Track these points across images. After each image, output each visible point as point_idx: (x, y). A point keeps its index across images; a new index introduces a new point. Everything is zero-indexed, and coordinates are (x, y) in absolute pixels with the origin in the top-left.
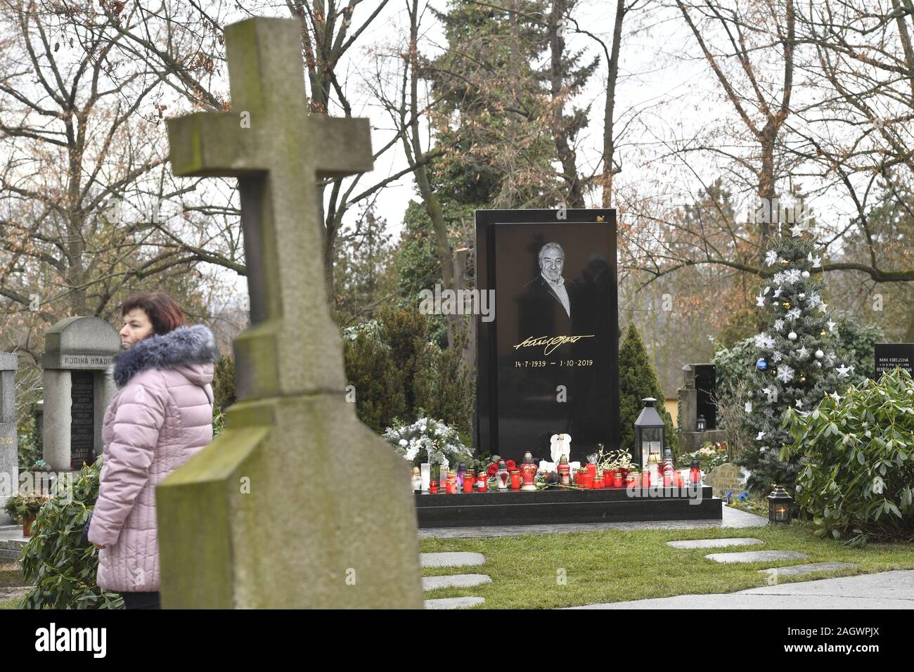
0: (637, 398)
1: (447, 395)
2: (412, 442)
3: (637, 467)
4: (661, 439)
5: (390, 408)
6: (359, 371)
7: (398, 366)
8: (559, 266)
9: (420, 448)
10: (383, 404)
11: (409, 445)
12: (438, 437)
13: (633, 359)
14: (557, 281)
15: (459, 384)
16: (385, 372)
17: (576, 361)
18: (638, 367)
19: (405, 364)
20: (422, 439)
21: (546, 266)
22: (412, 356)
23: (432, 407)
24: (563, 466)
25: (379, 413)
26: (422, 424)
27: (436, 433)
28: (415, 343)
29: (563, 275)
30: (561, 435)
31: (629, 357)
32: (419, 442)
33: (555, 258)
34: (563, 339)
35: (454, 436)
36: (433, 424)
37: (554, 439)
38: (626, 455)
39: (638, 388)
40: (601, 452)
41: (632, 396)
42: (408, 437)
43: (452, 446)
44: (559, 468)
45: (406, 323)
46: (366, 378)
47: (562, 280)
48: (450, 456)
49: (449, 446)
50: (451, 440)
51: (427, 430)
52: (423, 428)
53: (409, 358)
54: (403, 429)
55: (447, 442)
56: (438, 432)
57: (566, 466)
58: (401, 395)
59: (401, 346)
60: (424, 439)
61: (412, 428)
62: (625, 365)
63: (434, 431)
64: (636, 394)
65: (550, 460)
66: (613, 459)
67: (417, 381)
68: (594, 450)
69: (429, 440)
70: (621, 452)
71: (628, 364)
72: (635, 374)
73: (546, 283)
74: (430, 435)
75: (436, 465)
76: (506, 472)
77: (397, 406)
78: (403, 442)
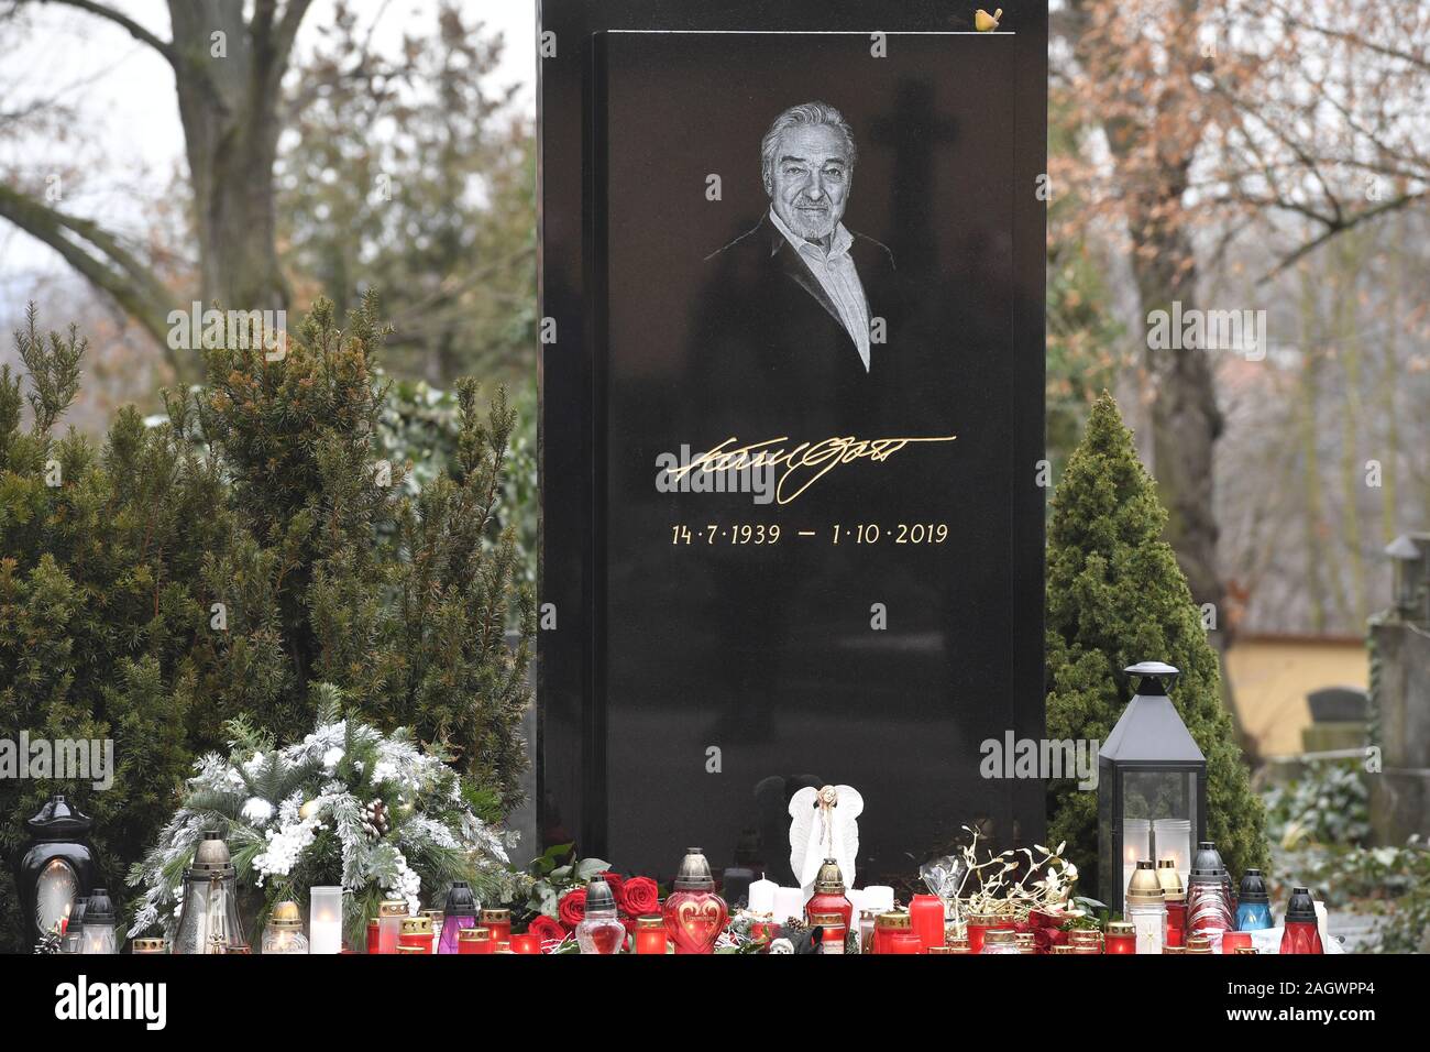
0: (1114, 661)
1: (434, 638)
2: (288, 807)
3: (1096, 911)
4: (1193, 810)
5: (225, 683)
6: (118, 550)
7: (260, 534)
8: (836, 189)
9: (316, 831)
10: (206, 669)
11: (275, 817)
12: (385, 792)
13: (1105, 525)
14: (825, 243)
15: (478, 602)
16: (209, 555)
17: (889, 524)
18: (1122, 553)
19: (284, 527)
20: (324, 799)
21: (786, 186)
22: (312, 500)
23: (379, 683)
24: (828, 902)
25: (181, 700)
26: (328, 742)
27: (377, 778)
28: (319, 456)
29: (848, 220)
30: (829, 790)
31: (1089, 517)
32: (312, 807)
33: (820, 159)
34: (845, 448)
35: (445, 786)
36: (371, 745)
37: (802, 802)
38: (1058, 868)
39: (1118, 625)
40: (970, 852)
41: (1097, 655)
42: (277, 788)
43: (433, 825)
44: (811, 909)
45: (295, 380)
46: (143, 574)
47: (845, 240)
48: (424, 860)
49: (421, 822)
50: (432, 802)
51: (346, 764)
52: (333, 758)
53: (302, 505)
54: (256, 763)
55: (418, 808)
56: (384, 771)
57: (839, 902)
58: (270, 636)
59: (272, 465)
60: (334, 796)
61: (291, 758)
62: (1076, 541)
63: (370, 768)
64: (1111, 646)
65: (787, 879)
66: (1014, 877)
67: (324, 591)
68: (943, 846)
69: (348, 803)
70: (1038, 857)
71: (1082, 539)
72: (1110, 577)
73: (787, 247)
74: (357, 783)
75: (374, 891)
76: (615, 923)
77: (250, 677)
78: (258, 808)
